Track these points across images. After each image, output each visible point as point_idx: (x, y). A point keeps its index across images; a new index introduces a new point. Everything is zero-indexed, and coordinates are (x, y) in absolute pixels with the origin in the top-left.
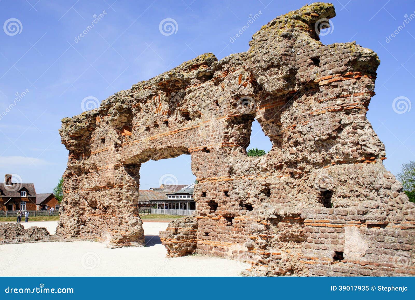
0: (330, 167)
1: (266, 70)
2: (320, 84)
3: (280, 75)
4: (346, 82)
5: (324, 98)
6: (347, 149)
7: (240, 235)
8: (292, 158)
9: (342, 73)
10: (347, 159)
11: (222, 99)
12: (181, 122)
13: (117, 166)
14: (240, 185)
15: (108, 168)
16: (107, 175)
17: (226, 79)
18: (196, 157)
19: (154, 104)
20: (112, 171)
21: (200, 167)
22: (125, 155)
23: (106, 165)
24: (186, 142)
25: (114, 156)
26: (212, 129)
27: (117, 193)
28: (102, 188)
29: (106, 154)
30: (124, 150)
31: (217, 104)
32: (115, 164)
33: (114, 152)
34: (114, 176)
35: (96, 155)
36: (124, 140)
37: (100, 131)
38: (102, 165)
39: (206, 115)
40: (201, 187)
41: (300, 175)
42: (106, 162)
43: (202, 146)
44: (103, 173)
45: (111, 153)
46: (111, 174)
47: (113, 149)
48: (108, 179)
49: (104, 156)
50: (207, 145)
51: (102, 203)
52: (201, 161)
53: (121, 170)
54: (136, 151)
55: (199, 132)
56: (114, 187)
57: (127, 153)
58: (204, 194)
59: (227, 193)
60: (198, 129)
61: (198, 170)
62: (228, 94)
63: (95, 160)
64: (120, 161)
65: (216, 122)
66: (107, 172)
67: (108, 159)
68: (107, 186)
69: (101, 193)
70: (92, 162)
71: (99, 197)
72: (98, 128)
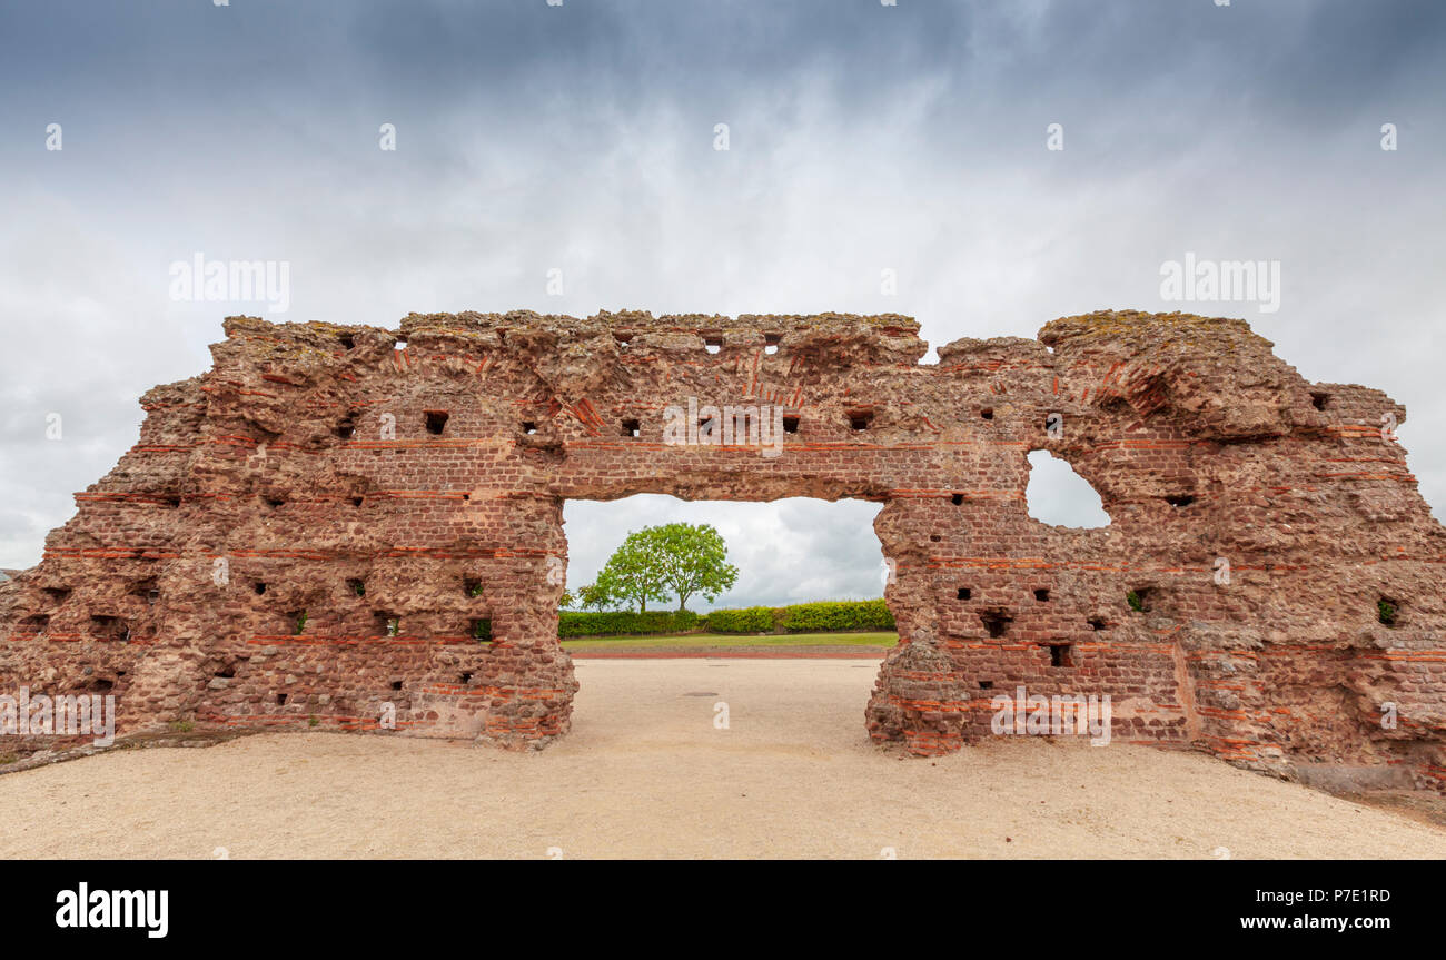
11: (1007, 409)
12: (840, 428)
13: (524, 497)
14: (1068, 578)
15: (466, 497)
16: (458, 518)
17: (999, 376)
18: (927, 511)
19: (725, 371)
20: (492, 510)
21: (943, 533)
22: (580, 473)
23: (455, 487)
24: (885, 476)
25: (511, 468)
26: (977, 460)
27: (518, 573)
28: (408, 552)
29: (456, 458)
30: (576, 459)
31: (988, 415)
32: (515, 491)
33: (508, 458)
34: (503, 524)
35: (377, 453)
36: (576, 434)
37: (418, 389)
38: (426, 488)
39: (957, 431)
40: (954, 577)
41: (1292, 570)
42: (451, 480)
43: (949, 490)
44: (428, 510)
45: (492, 458)
46: (488, 517)
47: (509, 449)
48: (460, 530)
49: (439, 461)
50: (968, 491)
51: (387, 599)
52: (946, 521)
53: (530, 506)
54: (643, 468)
55: (935, 461)
56: (498, 555)
57: (592, 470)
58: (964, 594)
59: (1042, 595)
60: (925, 454)
61: (935, 538)
62: (1027, 404)
63: (376, 468)
64: (541, 484)
65: (994, 450)
66: (462, 510)
67: (471, 472)
68: (446, 548)
69: (359, 568)
70: (344, 470)
71: (351, 581)
72: (391, 380)
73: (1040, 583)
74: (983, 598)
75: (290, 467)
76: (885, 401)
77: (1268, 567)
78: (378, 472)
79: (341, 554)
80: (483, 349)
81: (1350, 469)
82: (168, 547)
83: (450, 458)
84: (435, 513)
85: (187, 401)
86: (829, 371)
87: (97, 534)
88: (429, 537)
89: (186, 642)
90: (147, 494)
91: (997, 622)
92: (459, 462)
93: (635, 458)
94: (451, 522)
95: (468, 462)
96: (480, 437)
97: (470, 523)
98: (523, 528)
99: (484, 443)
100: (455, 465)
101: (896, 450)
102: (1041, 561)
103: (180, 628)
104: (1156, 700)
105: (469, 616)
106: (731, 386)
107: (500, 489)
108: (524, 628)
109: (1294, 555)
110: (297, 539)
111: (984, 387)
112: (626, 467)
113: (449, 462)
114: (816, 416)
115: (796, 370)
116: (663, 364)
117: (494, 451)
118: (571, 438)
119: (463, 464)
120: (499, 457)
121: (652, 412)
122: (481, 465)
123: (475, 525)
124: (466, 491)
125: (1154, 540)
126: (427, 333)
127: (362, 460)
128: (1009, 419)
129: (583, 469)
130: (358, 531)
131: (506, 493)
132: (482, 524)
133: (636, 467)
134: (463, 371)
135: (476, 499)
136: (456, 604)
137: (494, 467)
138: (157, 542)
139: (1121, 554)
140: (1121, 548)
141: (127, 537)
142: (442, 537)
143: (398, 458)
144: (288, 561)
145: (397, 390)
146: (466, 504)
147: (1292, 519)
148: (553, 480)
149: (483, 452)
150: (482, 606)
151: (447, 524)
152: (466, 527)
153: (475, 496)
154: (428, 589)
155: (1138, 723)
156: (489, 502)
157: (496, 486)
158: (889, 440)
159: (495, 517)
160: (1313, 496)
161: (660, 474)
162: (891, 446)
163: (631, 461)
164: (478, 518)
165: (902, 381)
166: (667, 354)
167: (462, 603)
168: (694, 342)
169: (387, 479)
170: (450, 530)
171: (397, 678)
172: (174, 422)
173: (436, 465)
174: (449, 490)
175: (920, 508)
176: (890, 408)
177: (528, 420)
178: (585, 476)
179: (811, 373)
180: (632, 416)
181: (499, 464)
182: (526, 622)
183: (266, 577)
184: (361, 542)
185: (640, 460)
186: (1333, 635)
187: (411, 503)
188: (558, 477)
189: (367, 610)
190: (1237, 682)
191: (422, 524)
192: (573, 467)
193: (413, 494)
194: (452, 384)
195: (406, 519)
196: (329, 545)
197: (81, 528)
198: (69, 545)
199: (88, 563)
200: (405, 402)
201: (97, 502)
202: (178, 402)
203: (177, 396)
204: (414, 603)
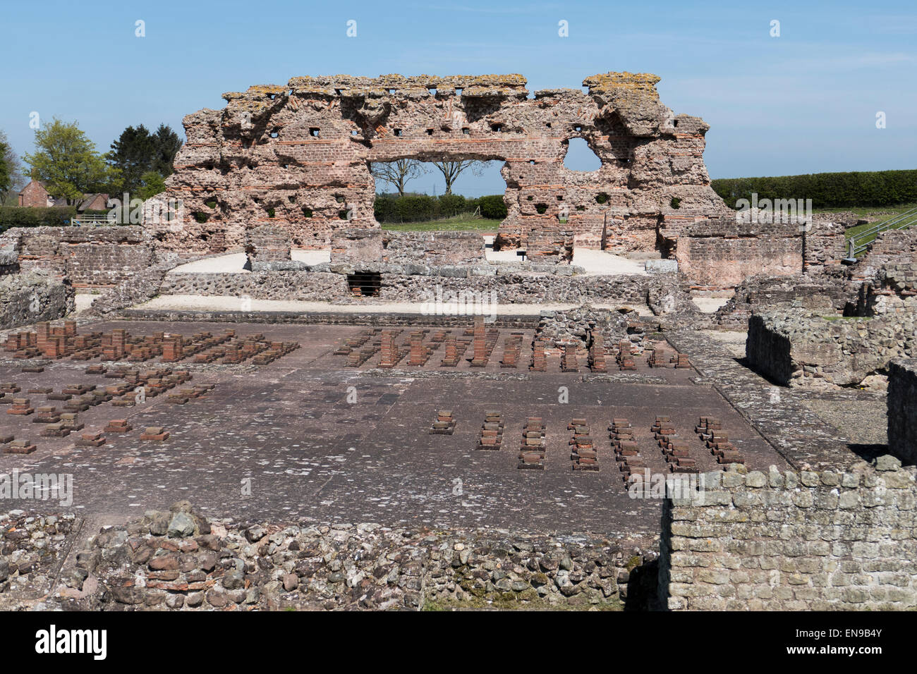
0: (678, 186)
1: (639, 120)
2: (678, 137)
3: (649, 126)
4: (696, 140)
5: (679, 146)
6: (694, 178)
7: (577, 229)
8: (648, 178)
9: (694, 134)
10: (692, 182)
11: (557, 123)
12: (488, 132)
13: (357, 164)
14: (571, 192)
15: (333, 164)
16: (331, 173)
17: (557, 108)
18: (519, 167)
19: (437, 107)
20: (344, 169)
21: (524, 175)
23: (328, 160)
24: (503, 152)
25: (350, 151)
26: (541, 146)
27: (358, 194)
28: (314, 187)
30: (377, 148)
31: (549, 125)
32: (353, 162)
33: (349, 147)
34: (349, 175)
35: (293, 146)
36: (375, 137)
37: (305, 117)
38: (317, 161)
39: (534, 133)
40: (527, 191)
41: (649, 189)
42: (326, 157)
43: (528, 158)
44: (318, 170)
45: (342, 148)
46: (343, 172)
47: (348, 144)
48: (333, 177)
49: (320, 149)
50: (537, 159)
51: (307, 204)
52: (526, 171)
53: (360, 168)
54: (404, 151)
55: (524, 146)
56: (349, 187)
57: (383, 152)
58: (530, 198)
59: (560, 198)
60: (520, 143)
61: (521, 177)
62: (566, 121)
63: (294, 153)
64: (363, 159)
65: (549, 141)
66: (332, 169)
67: (333, 154)
68: (328, 185)
69: (292, 193)
70: (281, 154)
71: (290, 198)
72: (291, 112)
73: (560, 195)
74: (537, 200)
75: (256, 152)
76: (505, 120)
77: (641, 188)
78: (296, 154)
79: (286, 187)
80: (329, 99)
81: (676, 151)
82: (216, 186)
83: (324, 148)
84: (322, 171)
85: (203, 123)
86: (482, 107)
87: (188, 182)
88: (321, 180)
89: (241, 220)
90: (201, 165)
91: (541, 208)
92: (328, 149)
93: (401, 146)
95: (332, 149)
96: (335, 138)
97: (337, 175)
98: (358, 176)
99: (337, 141)
100: (326, 151)
101: (509, 142)
102: (560, 186)
103: (237, 216)
104: (594, 234)
105: (339, 209)
106: (441, 113)
107: (347, 161)
108: (363, 214)
109: (650, 183)
110: (266, 181)
111: (549, 111)
112: (397, 151)
113: (324, 150)
114: (476, 128)
115: (469, 105)
116: (410, 103)
117: (342, 144)
118: (373, 138)
119: (330, 150)
120: (344, 147)
121: (406, 125)
122: (337, 151)
123: (339, 176)
124: (333, 162)
125: (610, 176)
126: (304, 91)
127: (288, 149)
128: (557, 127)
129: (380, 152)
130: (290, 178)
131: (349, 162)
132: (342, 175)
133: (401, 151)
134: (322, 108)
135: (338, 165)
136: (334, 206)
137: (343, 151)
139: (597, 182)
140: (597, 180)
141: (201, 183)
142: (326, 180)
143: (303, 148)
144: (265, 190)
145: (295, 117)
146: (333, 167)
147: (651, 170)
148: (368, 157)
149: (337, 145)
150: (344, 206)
151: (328, 175)
152: (335, 176)
153: (337, 163)
154: (322, 200)
155: (586, 241)
156: (343, 166)
157: (344, 159)
158: (507, 137)
159: (346, 172)
160: (661, 162)
161: (412, 154)
162: (506, 140)
163: (399, 148)
164: (339, 172)
165: (514, 110)
166: (412, 99)
167: (337, 205)
168: (424, 92)
169: (299, 158)
170: (329, 178)
171: (315, 232)
172: (202, 133)
173: (318, 151)
174: (326, 161)
175: (516, 165)
176: (507, 124)
179: (475, 107)
180: (398, 127)
182: (363, 211)
183: (259, 196)
184: (292, 182)
185: (403, 148)
186: (654, 211)
187: (311, 167)
188: (370, 155)
189: (299, 208)
190: (613, 227)
191: (317, 175)
192: (375, 151)
193: (311, 163)
194: (318, 114)
195: (310, 174)
196: (280, 183)
197: (181, 179)
198: (177, 186)
199: (186, 192)
200: (300, 124)
201: (184, 169)
202: (198, 123)
203: (198, 121)
204: (318, 205)
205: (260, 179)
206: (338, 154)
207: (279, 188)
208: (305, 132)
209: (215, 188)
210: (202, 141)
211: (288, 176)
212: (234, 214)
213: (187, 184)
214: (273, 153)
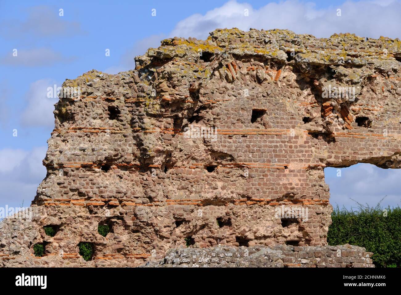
13: (315, 168)
15: (286, 167)
16: (284, 181)
20: (301, 176)
22: (345, 153)
23: (279, 161)
25: (307, 149)
28: (259, 202)
29: (277, 142)
30: (341, 144)
32: (312, 165)
33: (306, 142)
34: (307, 185)
35: (230, 137)
36: (340, 128)
37: (246, 93)
38: (264, 161)
42: (276, 156)
44: (266, 175)
45: (296, 142)
46: (300, 180)
47: (305, 137)
48: (286, 188)
49: (267, 144)
51: (247, 230)
54: (376, 150)
57: (350, 151)
63: (234, 148)
66: (285, 175)
67: (286, 151)
68: (278, 200)
69: (221, 211)
70: (215, 149)
71: (219, 219)
72: (224, 83)
78: (236, 150)
79: (218, 201)
80: (278, 64)
82: (125, 198)
83: (273, 142)
84: (271, 178)
87: (83, 190)
88: (270, 193)
92: (278, 144)
93: (371, 143)
94: (281, 183)
95: (283, 144)
96: (288, 128)
97: (291, 184)
98: (317, 187)
100: (276, 146)
105: (289, 239)
107: (304, 163)
110: (191, 193)
112: (368, 149)
113: (273, 144)
117: (297, 138)
118: (337, 130)
119: (281, 146)
120: (301, 141)
121: (376, 113)
122: (291, 147)
123: (294, 185)
124: (286, 164)
126: (244, 51)
127: (225, 142)
129: (345, 150)
130: (223, 188)
131: (307, 166)
132: (297, 185)
133: (373, 150)
134: (267, 79)
135: (292, 169)
137: (299, 149)
138: (119, 195)
141: (101, 192)
142: (276, 192)
143: (245, 141)
144: (192, 207)
145: (231, 92)
146: (287, 171)
148: (330, 157)
149: (290, 138)
150: (297, 233)
151: (279, 184)
152: (289, 186)
153: (291, 166)
154: (268, 224)
156: (299, 171)
157: (301, 161)
159: (303, 180)
161: (386, 154)
163: (370, 145)
164: (294, 181)
169: (241, 157)
170: (281, 188)
172: (100, 111)
173: (266, 146)
174: (276, 164)
177: (308, 116)
178: (347, 154)
180: (364, 115)
181: (301, 146)
183: (184, 217)
184: (225, 194)
185: (375, 145)
187: (257, 171)
188: (333, 155)
189: (234, 236)
191: (265, 184)
192: (340, 149)
193: (257, 165)
194: (260, 89)
195: (256, 181)
196: (209, 195)
197: (74, 186)
198: (65, 197)
199: (77, 209)
200: (241, 102)
201: (77, 169)
202: (89, 94)
203: (90, 90)
204: (262, 232)
205: (183, 188)
206: (292, 152)
207: (207, 202)
208: (248, 115)
209: (121, 202)
210: (97, 123)
211: (220, 184)
212: (163, 243)
213: (81, 194)
214: (202, 147)
